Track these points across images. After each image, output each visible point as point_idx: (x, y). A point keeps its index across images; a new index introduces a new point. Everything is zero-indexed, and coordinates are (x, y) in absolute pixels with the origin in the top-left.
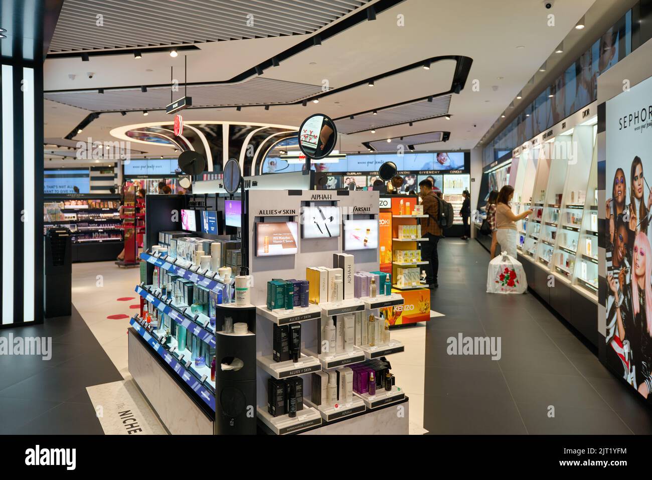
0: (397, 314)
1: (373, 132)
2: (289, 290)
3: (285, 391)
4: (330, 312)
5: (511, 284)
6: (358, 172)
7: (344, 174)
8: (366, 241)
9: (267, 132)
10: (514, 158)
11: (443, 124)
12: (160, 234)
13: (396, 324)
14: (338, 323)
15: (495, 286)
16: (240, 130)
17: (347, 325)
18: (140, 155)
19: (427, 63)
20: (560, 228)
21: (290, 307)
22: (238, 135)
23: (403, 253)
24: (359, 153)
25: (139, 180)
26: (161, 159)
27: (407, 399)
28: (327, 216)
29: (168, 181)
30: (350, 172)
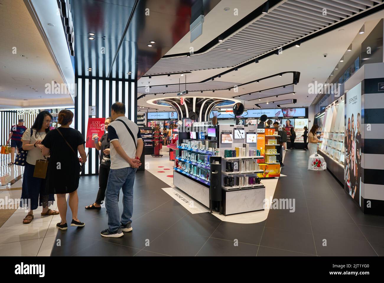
0: (267, 173)
1: (260, 100)
2: (231, 152)
3: (229, 180)
4: (242, 159)
5: (319, 166)
6: (253, 118)
7: (246, 118)
8: (253, 140)
9: (212, 100)
10: (326, 111)
11: (293, 96)
12: (183, 140)
13: (266, 177)
14: (244, 163)
15: (311, 167)
16: (200, 100)
17: (247, 163)
18: (155, 110)
19: (281, 74)
20: (338, 142)
21: (231, 157)
22: (199, 102)
23: (269, 150)
24: (254, 109)
25: (154, 121)
26: (163, 112)
27: (265, 187)
28: (241, 133)
29: (166, 122)
30: (249, 118)
